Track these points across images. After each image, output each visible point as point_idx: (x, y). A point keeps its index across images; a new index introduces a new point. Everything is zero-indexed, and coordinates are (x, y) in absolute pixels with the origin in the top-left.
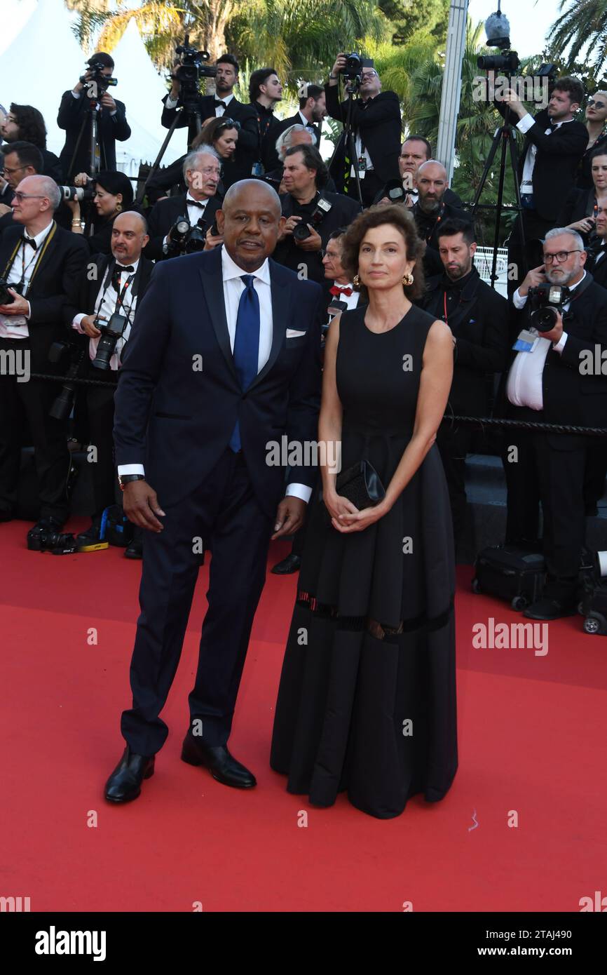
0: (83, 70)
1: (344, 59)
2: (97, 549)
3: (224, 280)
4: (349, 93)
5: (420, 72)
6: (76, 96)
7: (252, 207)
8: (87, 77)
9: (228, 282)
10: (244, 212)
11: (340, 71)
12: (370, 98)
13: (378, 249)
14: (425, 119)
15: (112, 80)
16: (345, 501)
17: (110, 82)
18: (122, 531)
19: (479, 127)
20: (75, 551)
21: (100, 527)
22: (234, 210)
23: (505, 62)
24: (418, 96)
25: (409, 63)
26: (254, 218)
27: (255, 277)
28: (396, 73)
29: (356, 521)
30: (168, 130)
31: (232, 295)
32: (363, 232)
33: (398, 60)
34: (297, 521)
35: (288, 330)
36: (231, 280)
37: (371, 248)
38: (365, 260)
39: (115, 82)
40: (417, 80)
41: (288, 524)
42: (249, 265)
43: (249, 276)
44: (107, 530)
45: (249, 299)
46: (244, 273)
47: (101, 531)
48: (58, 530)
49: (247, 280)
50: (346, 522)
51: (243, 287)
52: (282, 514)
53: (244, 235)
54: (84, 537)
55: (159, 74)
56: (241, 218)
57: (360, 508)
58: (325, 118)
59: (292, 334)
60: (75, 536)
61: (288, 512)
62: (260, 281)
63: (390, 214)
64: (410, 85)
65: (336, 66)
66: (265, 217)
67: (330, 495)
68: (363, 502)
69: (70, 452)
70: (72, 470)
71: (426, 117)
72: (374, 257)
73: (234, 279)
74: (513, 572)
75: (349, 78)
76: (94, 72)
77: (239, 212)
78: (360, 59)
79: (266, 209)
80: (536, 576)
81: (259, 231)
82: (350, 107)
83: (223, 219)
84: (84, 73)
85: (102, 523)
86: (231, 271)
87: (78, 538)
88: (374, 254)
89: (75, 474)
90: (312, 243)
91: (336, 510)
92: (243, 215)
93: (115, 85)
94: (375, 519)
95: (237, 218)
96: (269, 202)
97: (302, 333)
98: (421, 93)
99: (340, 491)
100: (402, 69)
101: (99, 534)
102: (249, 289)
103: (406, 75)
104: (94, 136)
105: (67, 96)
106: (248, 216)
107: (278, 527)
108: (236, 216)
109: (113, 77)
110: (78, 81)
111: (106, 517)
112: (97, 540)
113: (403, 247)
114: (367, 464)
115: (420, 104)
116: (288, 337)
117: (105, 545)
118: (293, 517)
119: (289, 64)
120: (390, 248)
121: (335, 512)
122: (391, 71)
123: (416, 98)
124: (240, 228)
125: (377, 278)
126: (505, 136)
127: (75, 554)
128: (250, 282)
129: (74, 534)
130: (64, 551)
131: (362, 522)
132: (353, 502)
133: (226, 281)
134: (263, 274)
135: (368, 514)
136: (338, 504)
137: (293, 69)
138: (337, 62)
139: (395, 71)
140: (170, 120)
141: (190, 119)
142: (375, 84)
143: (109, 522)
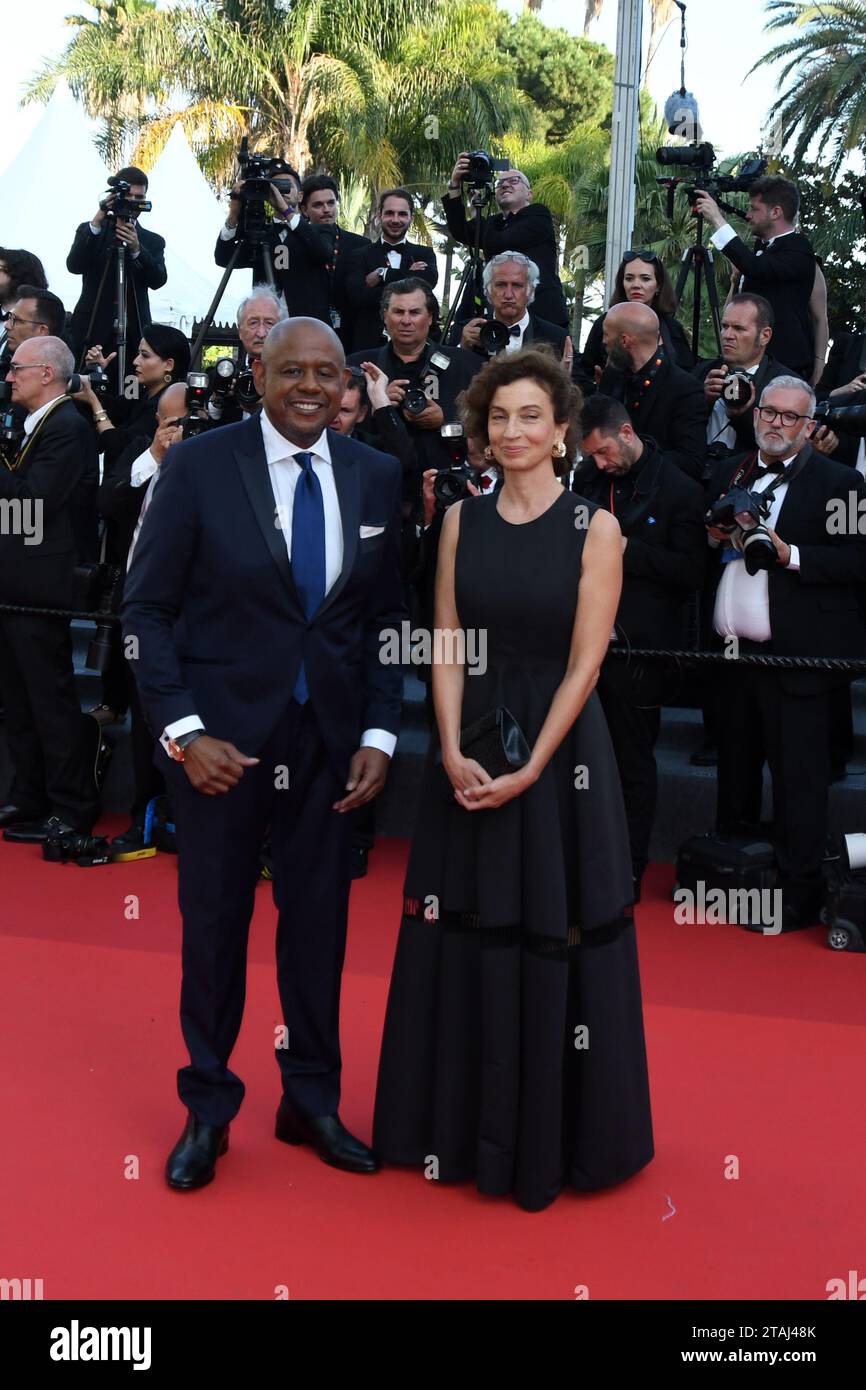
0: (102, 191)
1: (468, 160)
2: (141, 857)
3: (269, 462)
4: (477, 207)
5: (586, 180)
6: (95, 230)
7: (308, 356)
8: (110, 200)
9: (276, 466)
10: (296, 363)
11: (462, 178)
12: (511, 213)
13: (513, 417)
14: (595, 245)
15: (144, 203)
16: (472, 765)
17: (140, 206)
18: (173, 831)
19: (673, 253)
20: (111, 860)
21: (143, 827)
22: (281, 361)
23: (696, 156)
24: (585, 214)
25: (571, 169)
26: (310, 373)
27: (312, 454)
28: (552, 183)
29: (487, 794)
30: (222, 270)
31: (284, 482)
32: (490, 389)
33: (555, 166)
34: (377, 781)
35: (362, 527)
36: (279, 462)
37: (504, 415)
38: (494, 430)
39: (148, 206)
40: (583, 192)
41: (365, 785)
42: (303, 439)
43: (305, 454)
44: (154, 831)
45: (308, 486)
46: (298, 450)
47: (145, 833)
48: (84, 831)
49: (303, 460)
50: (475, 798)
51: (297, 470)
52: (356, 769)
53: (295, 394)
54: (121, 842)
55: (218, 197)
56: (291, 372)
57: (494, 777)
58: (455, 249)
59: (367, 532)
60: (109, 841)
61: (364, 767)
62: (319, 458)
63: (527, 364)
64: (571, 197)
65: (456, 170)
66: (325, 370)
67: (451, 757)
68: (497, 767)
69: (100, 724)
70: (103, 748)
71: (597, 242)
72: (507, 428)
73: (284, 459)
74: (730, 870)
75: (474, 187)
76: (118, 194)
77: (288, 363)
78: (490, 160)
79: (327, 359)
80: (762, 873)
81: (319, 388)
82: (478, 227)
83: (263, 374)
84: (106, 196)
85: (147, 820)
86: (278, 448)
87: (113, 842)
88: (508, 422)
89: (107, 754)
90: (430, 417)
91: (461, 779)
92: (294, 367)
93: (149, 210)
94: (517, 790)
95: (285, 372)
96: (329, 348)
97: (381, 530)
98: (589, 210)
99: (466, 750)
100: (560, 177)
101: (143, 836)
102: (308, 473)
103: (566, 185)
104: (121, 281)
105: (83, 230)
106: (302, 369)
107: (350, 786)
108: (285, 370)
109: (147, 200)
110: (98, 208)
111: (151, 812)
112: (139, 845)
113: (548, 411)
114: (505, 713)
115: (588, 225)
116: (363, 536)
117: (151, 852)
118: (372, 774)
119: (400, 177)
120: (528, 414)
121: (459, 781)
122: (545, 180)
123: (582, 216)
124: (289, 383)
125: (514, 457)
126: (698, 258)
127: (110, 865)
128: (307, 461)
129: (107, 837)
130: (94, 861)
131: (496, 796)
132: (484, 767)
133: (272, 464)
134: (321, 448)
135: (505, 785)
136: (463, 769)
137: (406, 183)
138: (457, 166)
139: (550, 180)
140: (227, 255)
141: (255, 252)
142: (520, 195)
143: (156, 819)
